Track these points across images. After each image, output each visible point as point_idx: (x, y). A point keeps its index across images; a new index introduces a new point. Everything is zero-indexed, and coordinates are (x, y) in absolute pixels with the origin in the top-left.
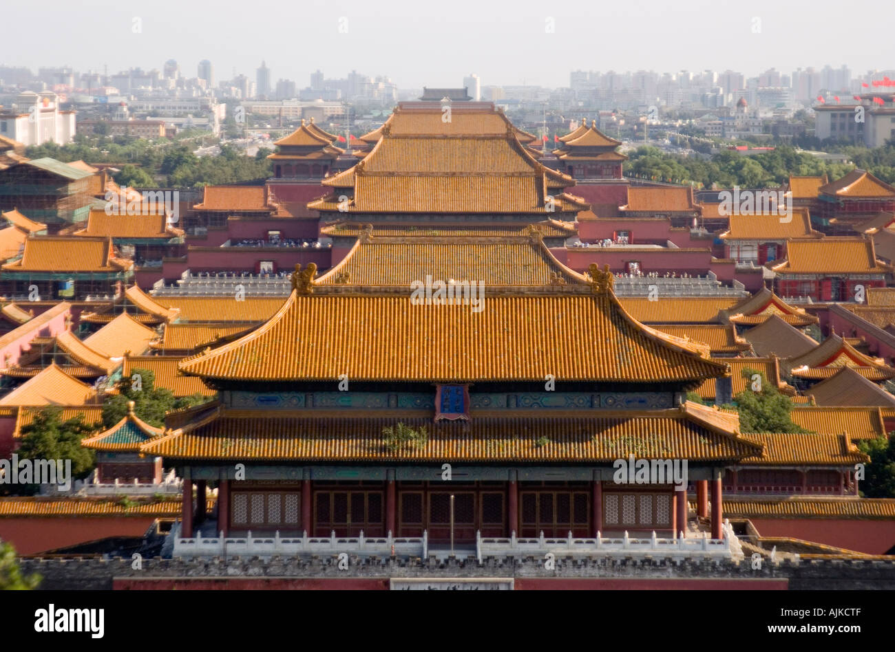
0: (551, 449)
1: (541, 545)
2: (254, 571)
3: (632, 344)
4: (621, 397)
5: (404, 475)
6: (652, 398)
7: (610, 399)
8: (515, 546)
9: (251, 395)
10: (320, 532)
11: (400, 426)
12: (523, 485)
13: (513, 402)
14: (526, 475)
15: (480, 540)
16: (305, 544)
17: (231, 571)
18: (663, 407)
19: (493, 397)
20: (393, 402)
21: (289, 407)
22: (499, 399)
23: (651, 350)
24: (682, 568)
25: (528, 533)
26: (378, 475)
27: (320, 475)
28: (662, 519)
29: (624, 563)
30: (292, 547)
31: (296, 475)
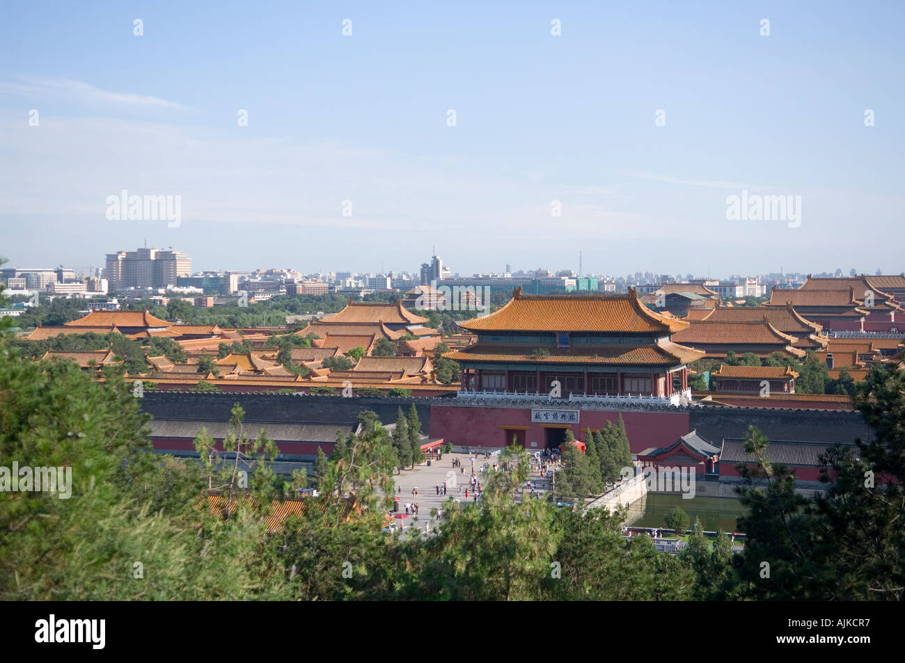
0: (598, 359)
1: (596, 398)
2: (481, 404)
3: (639, 318)
4: (632, 339)
5: (543, 369)
6: (644, 340)
7: (627, 340)
8: (585, 398)
9: (490, 337)
10: (511, 390)
11: (540, 349)
12: (590, 374)
13: (589, 341)
14: (591, 370)
15: (571, 395)
16: (506, 395)
17: (473, 404)
18: (649, 343)
19: (581, 338)
20: (543, 340)
21: (504, 342)
22: (584, 340)
23: (645, 320)
24: (646, 408)
25: (590, 393)
26: (533, 369)
27: (512, 368)
28: (642, 389)
29: (623, 405)
30: (499, 396)
31: (502, 368)
